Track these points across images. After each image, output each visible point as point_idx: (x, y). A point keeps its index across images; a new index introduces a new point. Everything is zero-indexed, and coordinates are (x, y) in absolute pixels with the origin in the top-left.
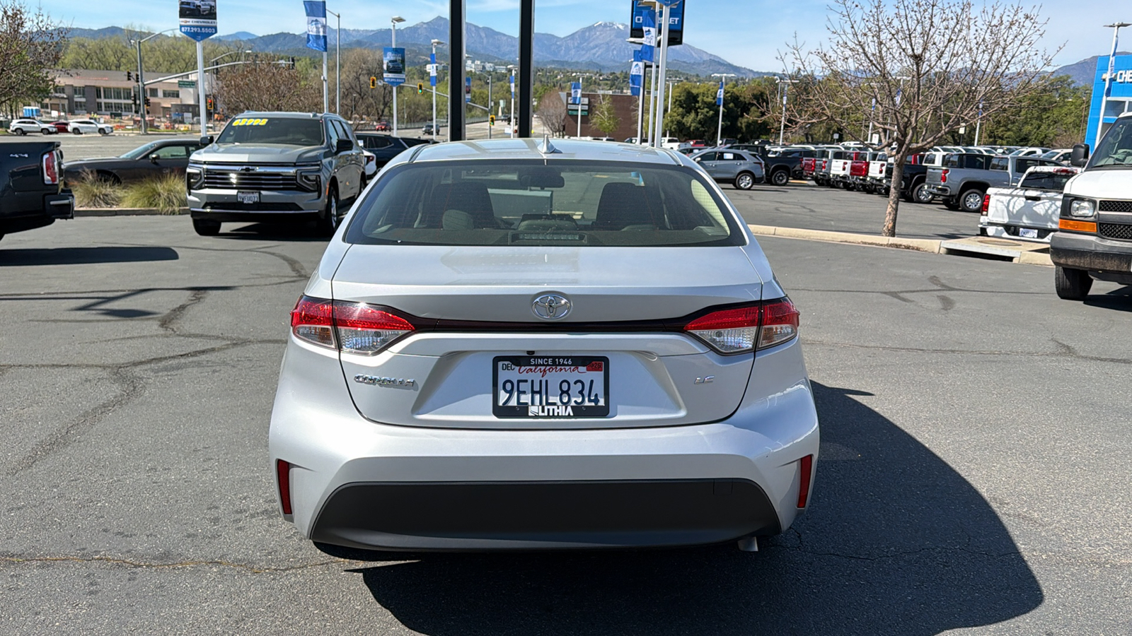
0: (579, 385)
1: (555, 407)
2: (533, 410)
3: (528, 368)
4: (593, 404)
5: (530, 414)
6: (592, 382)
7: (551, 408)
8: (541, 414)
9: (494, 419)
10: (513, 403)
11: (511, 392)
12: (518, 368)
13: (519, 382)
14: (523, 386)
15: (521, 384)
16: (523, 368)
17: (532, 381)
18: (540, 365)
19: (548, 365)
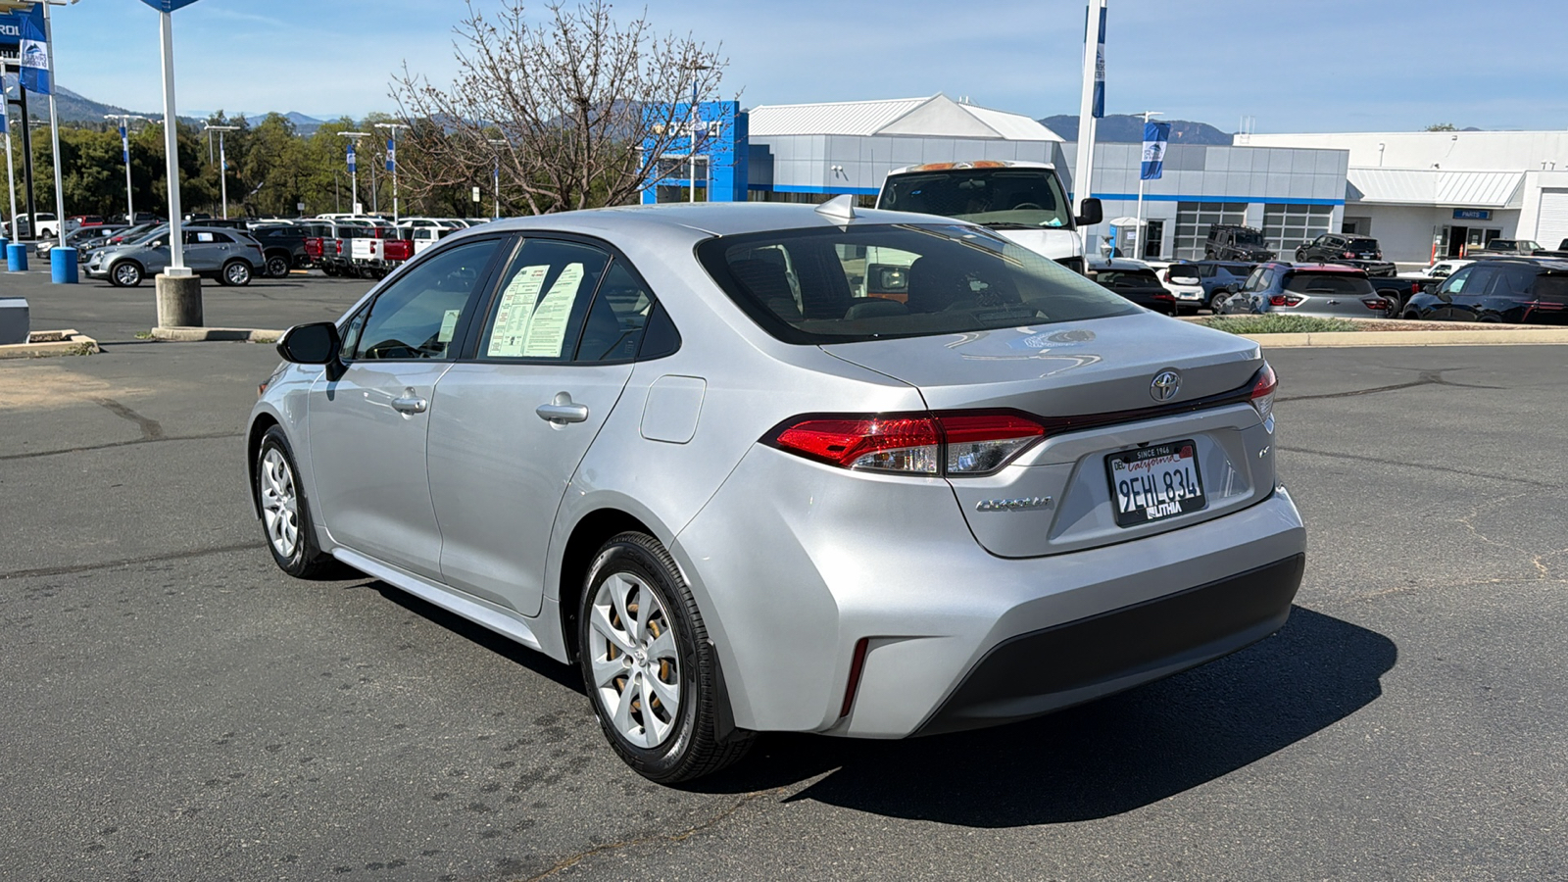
0: (1178, 474)
1: (1167, 505)
2: (1151, 511)
3: (1135, 463)
4: (1192, 495)
5: (1149, 518)
6: (1187, 469)
7: (1163, 506)
8: (1158, 515)
9: (1120, 530)
10: (1132, 508)
11: (1127, 495)
12: (1127, 465)
13: (1132, 481)
14: (1138, 486)
15: (1134, 483)
16: (1132, 464)
17: (1142, 478)
18: (1145, 458)
19: (1152, 457)
